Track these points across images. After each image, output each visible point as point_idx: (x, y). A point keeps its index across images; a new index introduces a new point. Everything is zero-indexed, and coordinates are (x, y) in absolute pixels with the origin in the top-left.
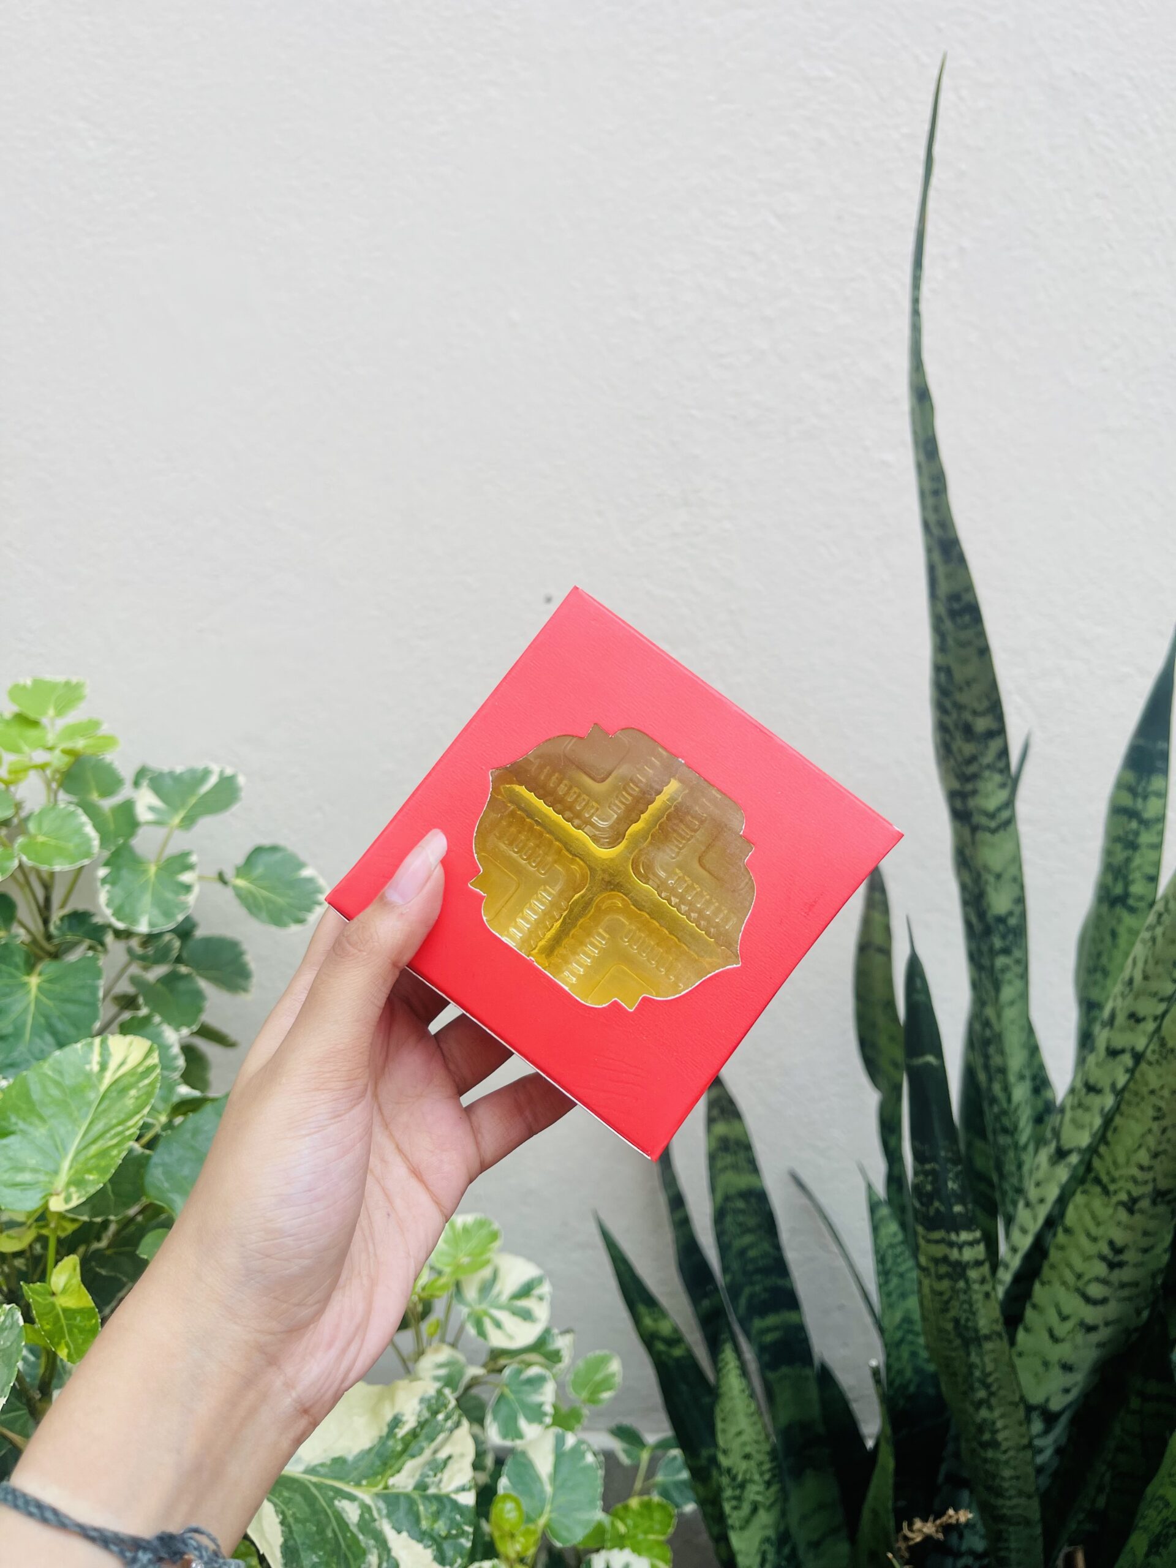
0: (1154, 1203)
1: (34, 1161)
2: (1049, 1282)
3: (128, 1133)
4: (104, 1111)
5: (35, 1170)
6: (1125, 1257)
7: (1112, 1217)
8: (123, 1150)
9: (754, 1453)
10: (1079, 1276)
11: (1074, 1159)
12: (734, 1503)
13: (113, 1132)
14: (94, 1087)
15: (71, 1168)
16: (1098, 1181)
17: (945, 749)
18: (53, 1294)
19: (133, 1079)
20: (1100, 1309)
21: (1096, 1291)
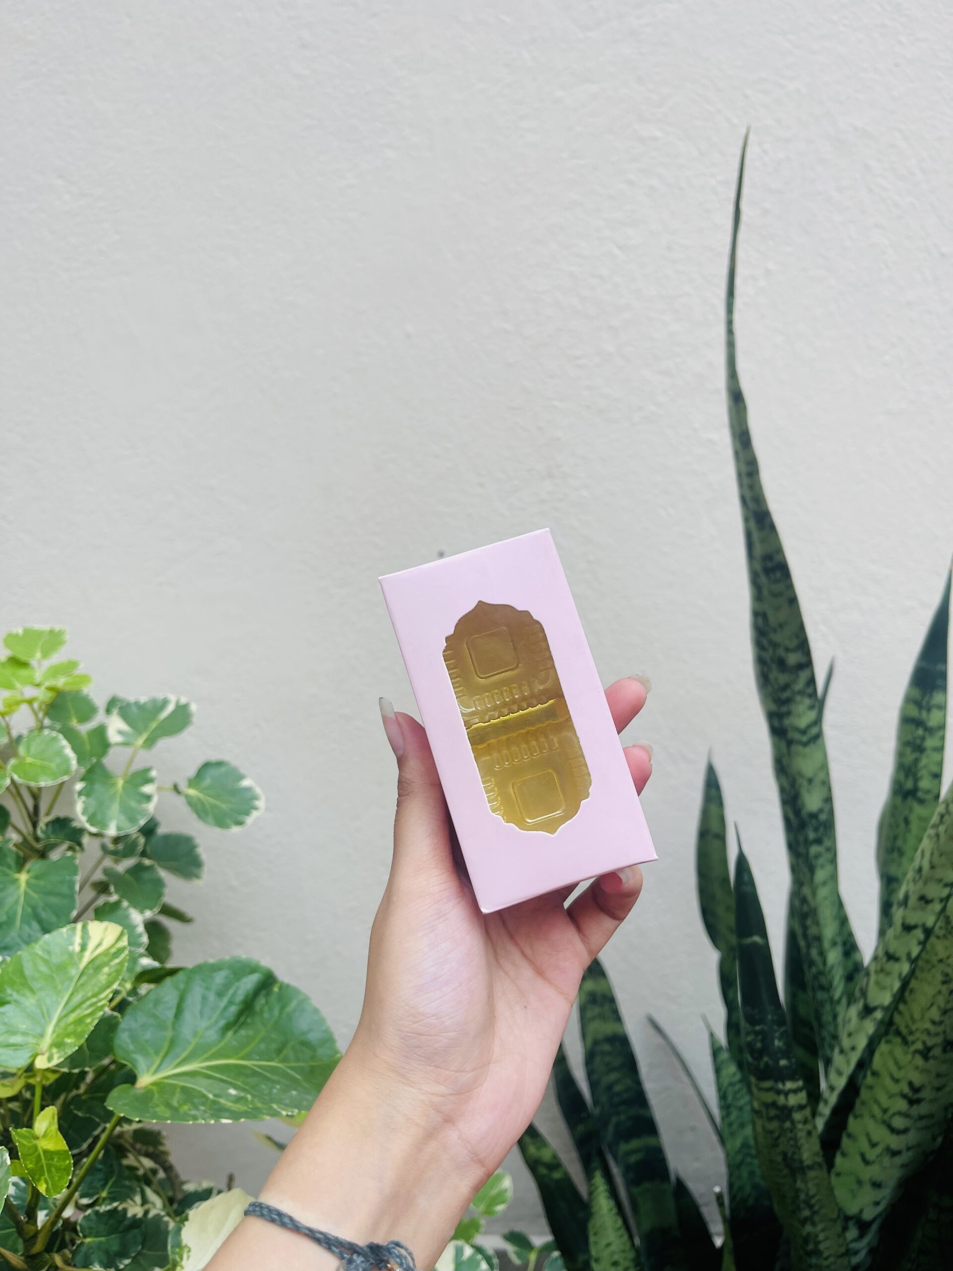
0: (945, 1051)
1: (24, 1026)
2: (861, 1116)
3: (100, 1004)
4: (82, 985)
5: (24, 1034)
6: (923, 1094)
7: (910, 1062)
8: (95, 1019)
9: (622, 1262)
10: (885, 1111)
11: (878, 1015)
13: (88, 1003)
14: (75, 965)
15: (54, 1032)
16: (898, 1033)
17: (764, 679)
18: (37, 1138)
19: (106, 959)
20: (903, 1137)
21: (899, 1122)
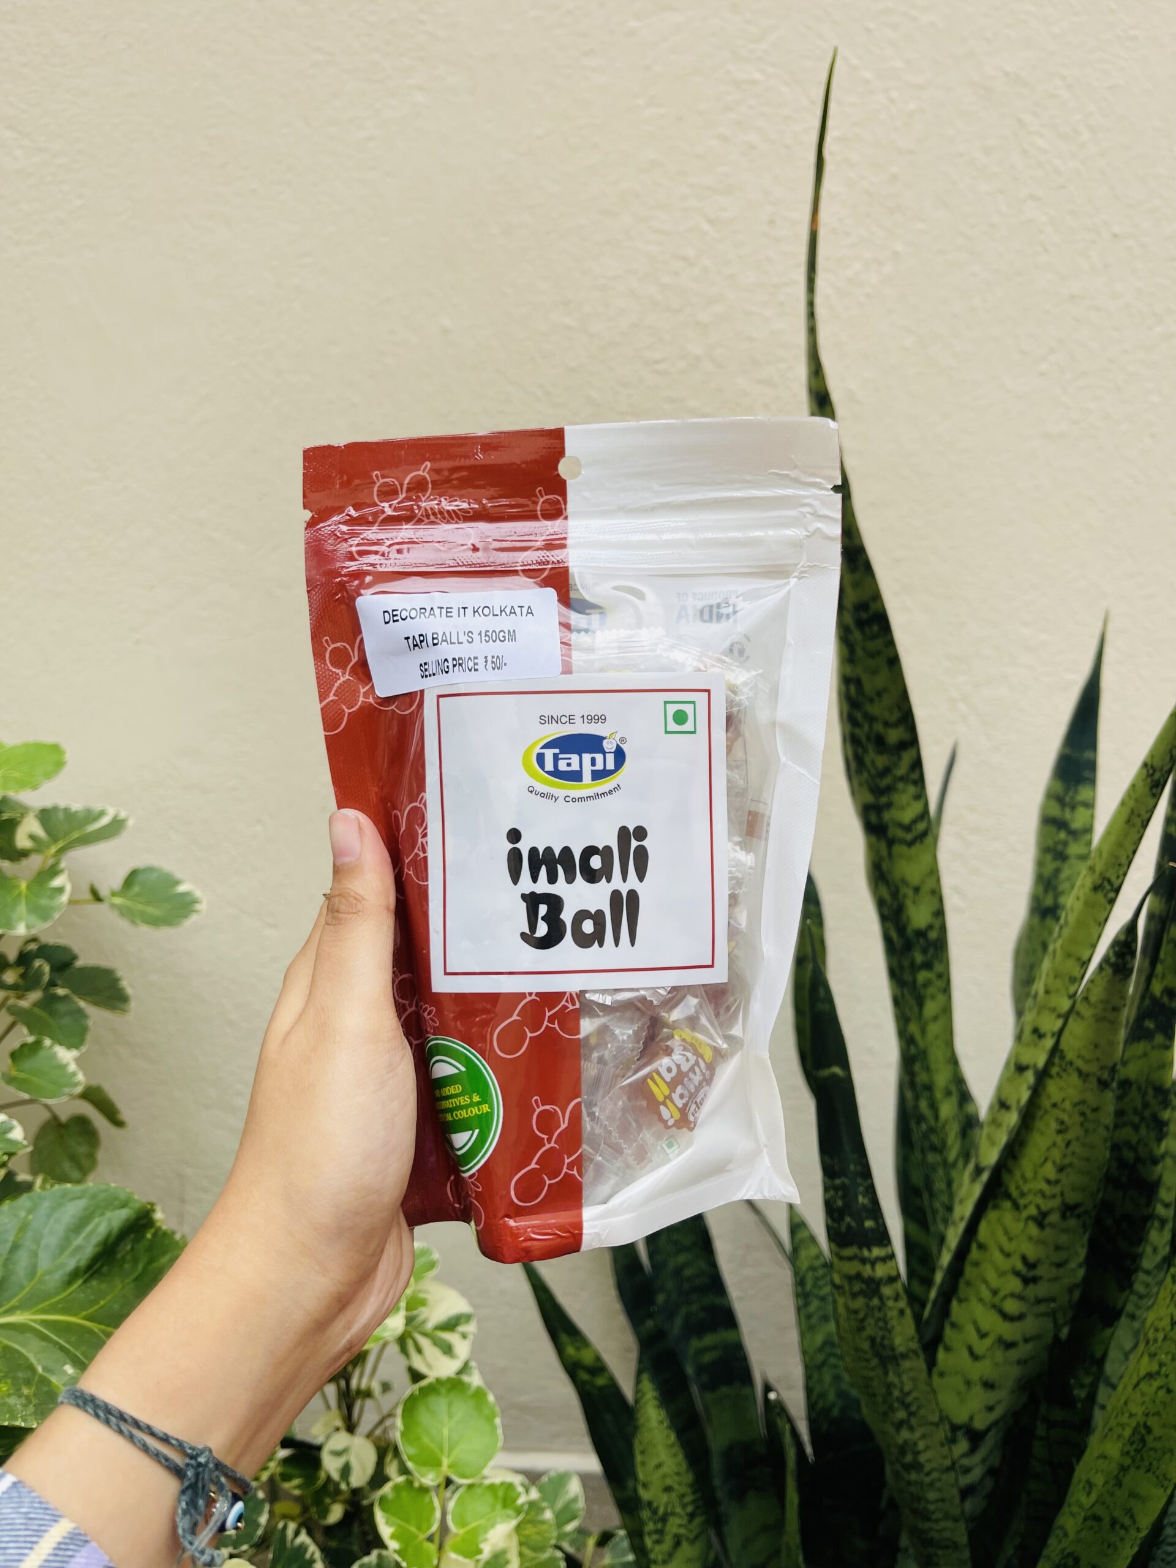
0: (1064, 1217)
2: (966, 1300)
6: (1039, 1271)
7: (1023, 1231)
9: (676, 1487)
10: (995, 1292)
11: (985, 1176)
12: (655, 1537)
16: (1008, 1196)
17: (856, 762)
20: (1018, 1325)
21: (1012, 1306)
